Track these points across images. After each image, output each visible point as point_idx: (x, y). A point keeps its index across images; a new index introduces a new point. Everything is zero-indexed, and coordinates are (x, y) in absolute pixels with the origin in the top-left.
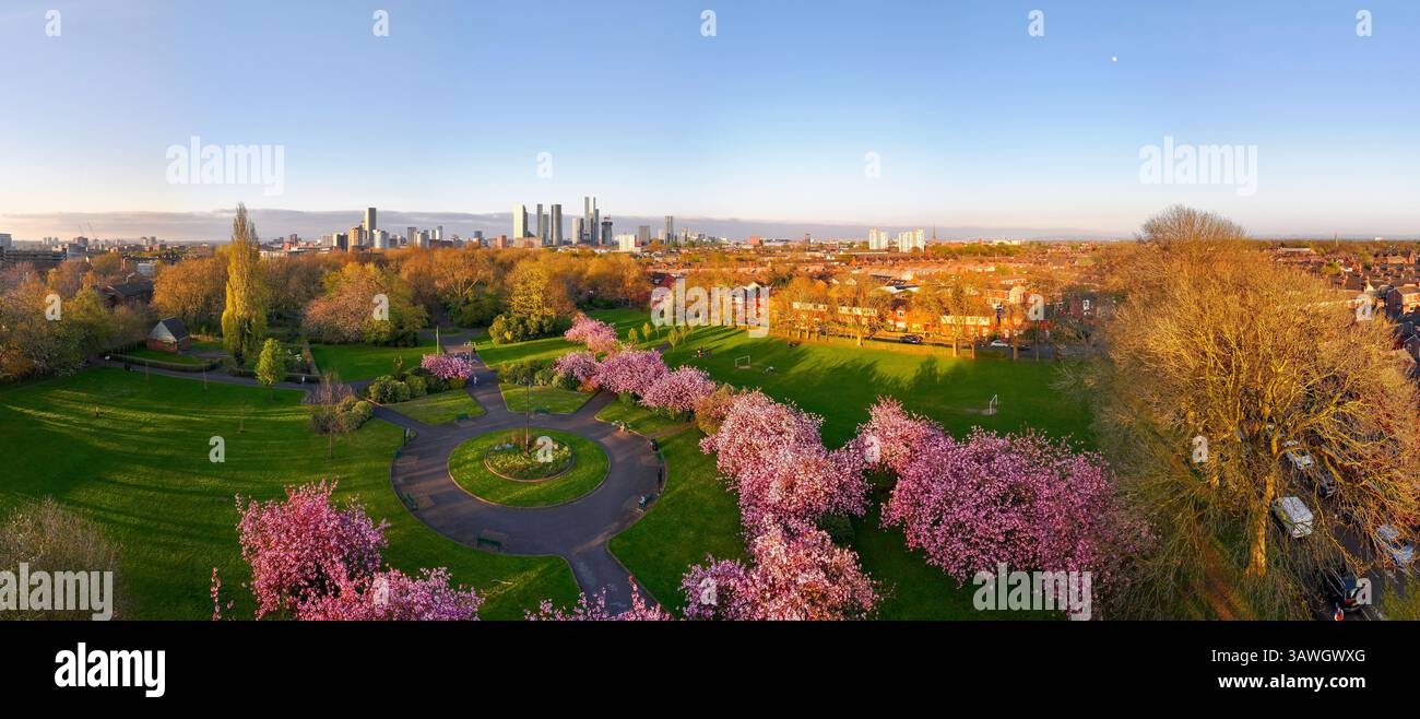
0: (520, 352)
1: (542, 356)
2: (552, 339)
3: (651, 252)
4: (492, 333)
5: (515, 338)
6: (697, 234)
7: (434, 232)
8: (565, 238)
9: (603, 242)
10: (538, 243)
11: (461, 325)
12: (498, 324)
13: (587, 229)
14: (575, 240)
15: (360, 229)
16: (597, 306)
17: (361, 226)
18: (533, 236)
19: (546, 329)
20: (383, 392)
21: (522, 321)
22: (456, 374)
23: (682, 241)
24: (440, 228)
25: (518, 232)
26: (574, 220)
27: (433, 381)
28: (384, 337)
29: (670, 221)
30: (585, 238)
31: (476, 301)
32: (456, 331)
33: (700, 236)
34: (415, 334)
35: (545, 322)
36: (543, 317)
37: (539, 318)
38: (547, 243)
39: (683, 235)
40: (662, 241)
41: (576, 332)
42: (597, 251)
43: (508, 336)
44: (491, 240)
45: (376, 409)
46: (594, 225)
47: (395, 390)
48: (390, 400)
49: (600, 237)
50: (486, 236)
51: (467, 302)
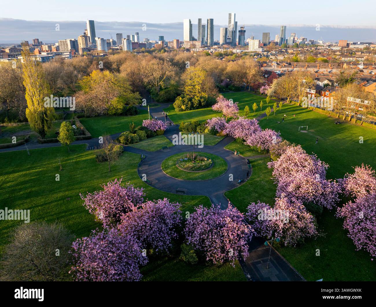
0: (190, 116)
1: (201, 118)
2: (205, 109)
3: (268, 51)
4: (175, 106)
5: (187, 109)
6: (302, 38)
7: (133, 36)
8: (215, 40)
9: (239, 44)
10: (198, 44)
11: (158, 101)
12: (178, 101)
13: (229, 35)
14: (221, 42)
15: (85, 36)
16: (231, 90)
17: (85, 33)
18: (196, 40)
19: (203, 104)
20: (127, 139)
21: (190, 100)
22: (160, 128)
23: (290, 43)
24: (138, 34)
25: (186, 37)
26: (221, 29)
27: (149, 132)
28: (119, 111)
29: (284, 29)
30: (228, 41)
31: (165, 89)
32: (156, 105)
33: (303, 39)
34: (136, 108)
35: (202, 100)
36: (201, 98)
37: (199, 98)
38: (204, 45)
39: (292, 38)
40: (277, 43)
41: (218, 106)
42: (234, 51)
43: (183, 107)
44: (170, 42)
45: (124, 147)
46: (234, 33)
47: (132, 138)
48: (130, 143)
49: (237, 40)
50: (166, 39)
51: (161, 89)
